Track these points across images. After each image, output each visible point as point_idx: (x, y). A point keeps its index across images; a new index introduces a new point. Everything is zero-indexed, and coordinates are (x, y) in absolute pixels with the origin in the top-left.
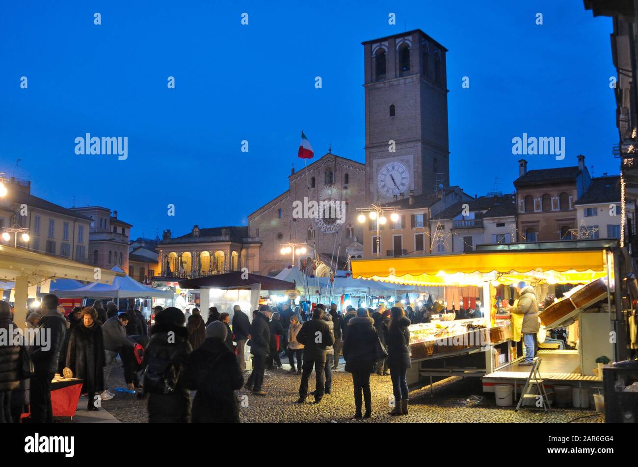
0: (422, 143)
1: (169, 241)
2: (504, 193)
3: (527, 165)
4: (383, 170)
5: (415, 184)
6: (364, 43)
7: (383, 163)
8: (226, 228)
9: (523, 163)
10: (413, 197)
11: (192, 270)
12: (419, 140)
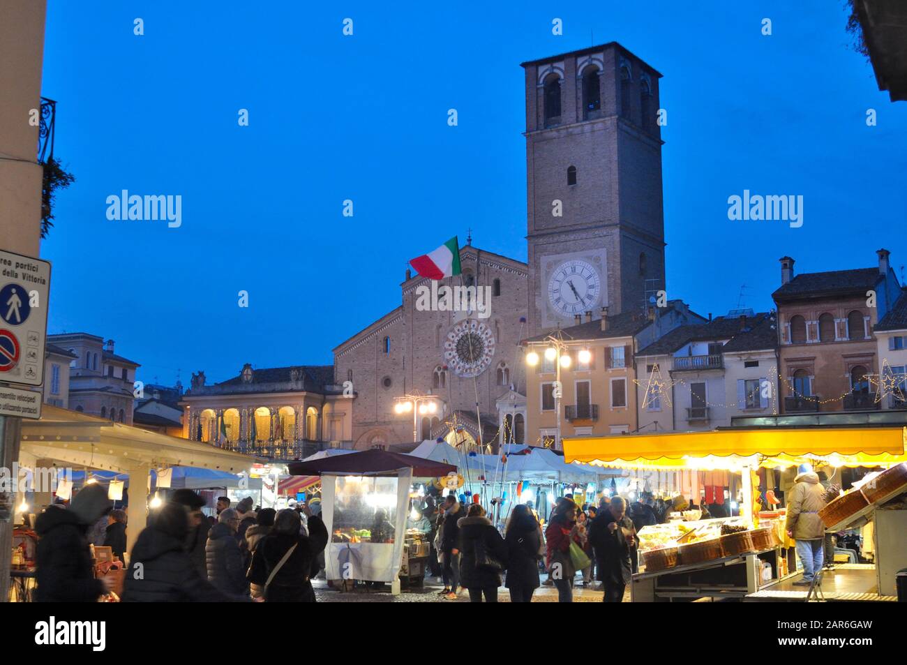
0: (621, 229)
1: (203, 391)
2: (756, 311)
3: (794, 265)
4: (557, 274)
5: (609, 297)
6: (524, 65)
7: (557, 263)
8: (298, 368)
9: (788, 264)
10: (607, 318)
11: (240, 439)
12: (616, 225)
